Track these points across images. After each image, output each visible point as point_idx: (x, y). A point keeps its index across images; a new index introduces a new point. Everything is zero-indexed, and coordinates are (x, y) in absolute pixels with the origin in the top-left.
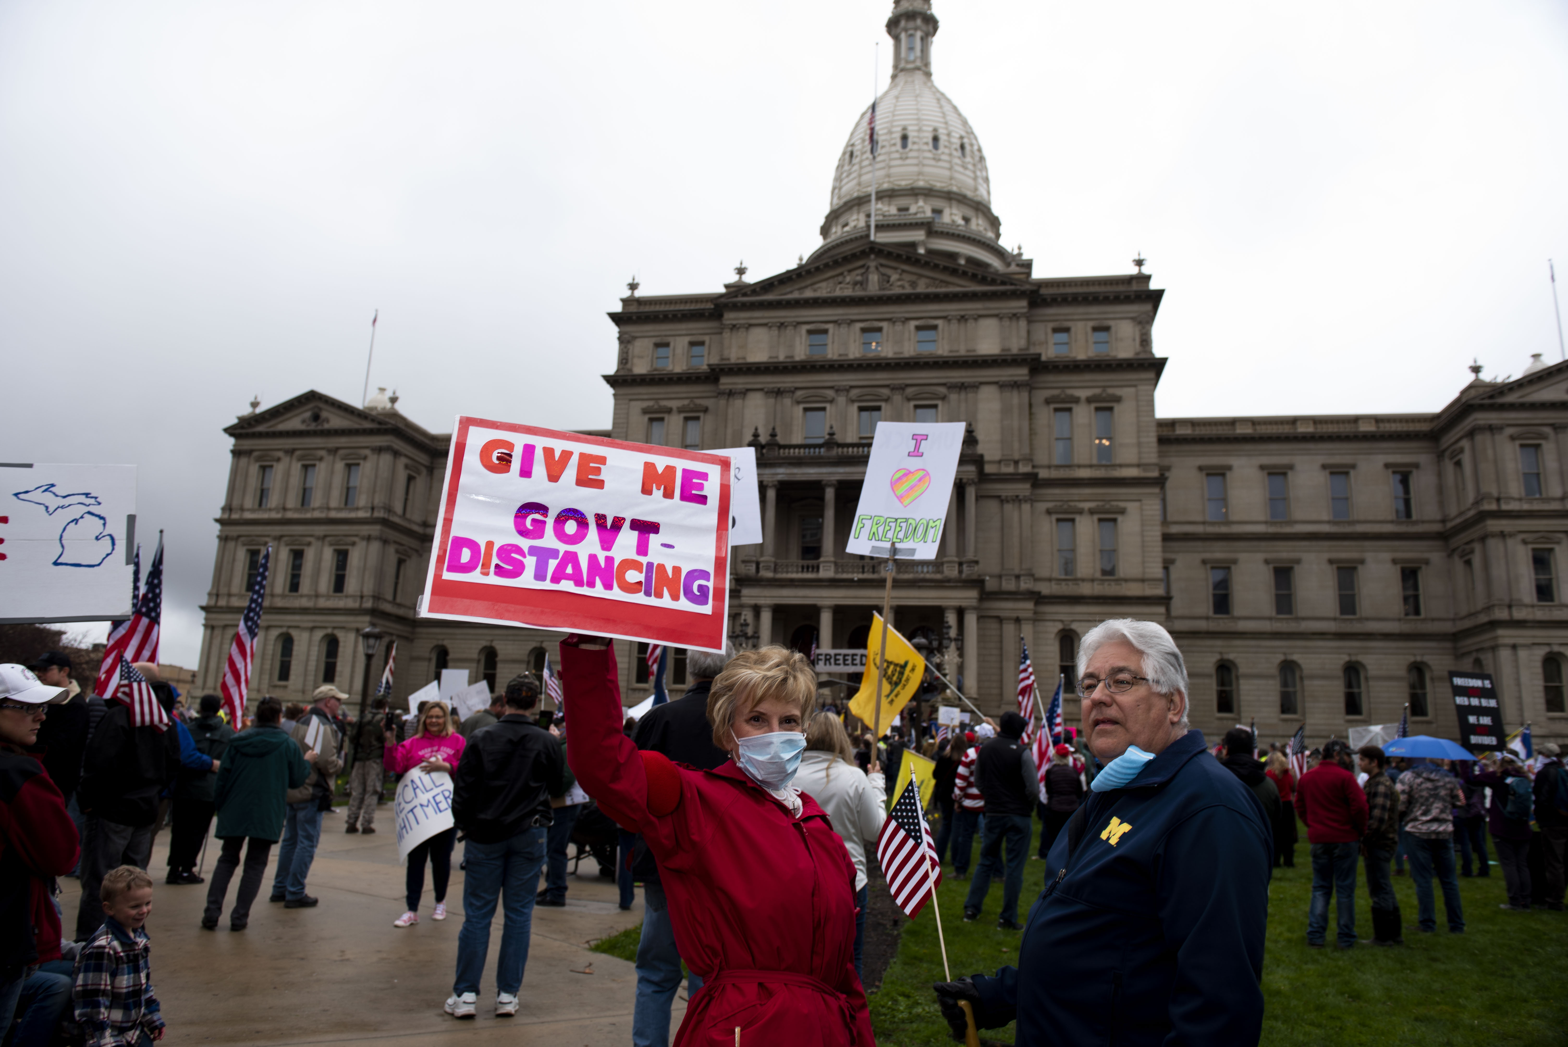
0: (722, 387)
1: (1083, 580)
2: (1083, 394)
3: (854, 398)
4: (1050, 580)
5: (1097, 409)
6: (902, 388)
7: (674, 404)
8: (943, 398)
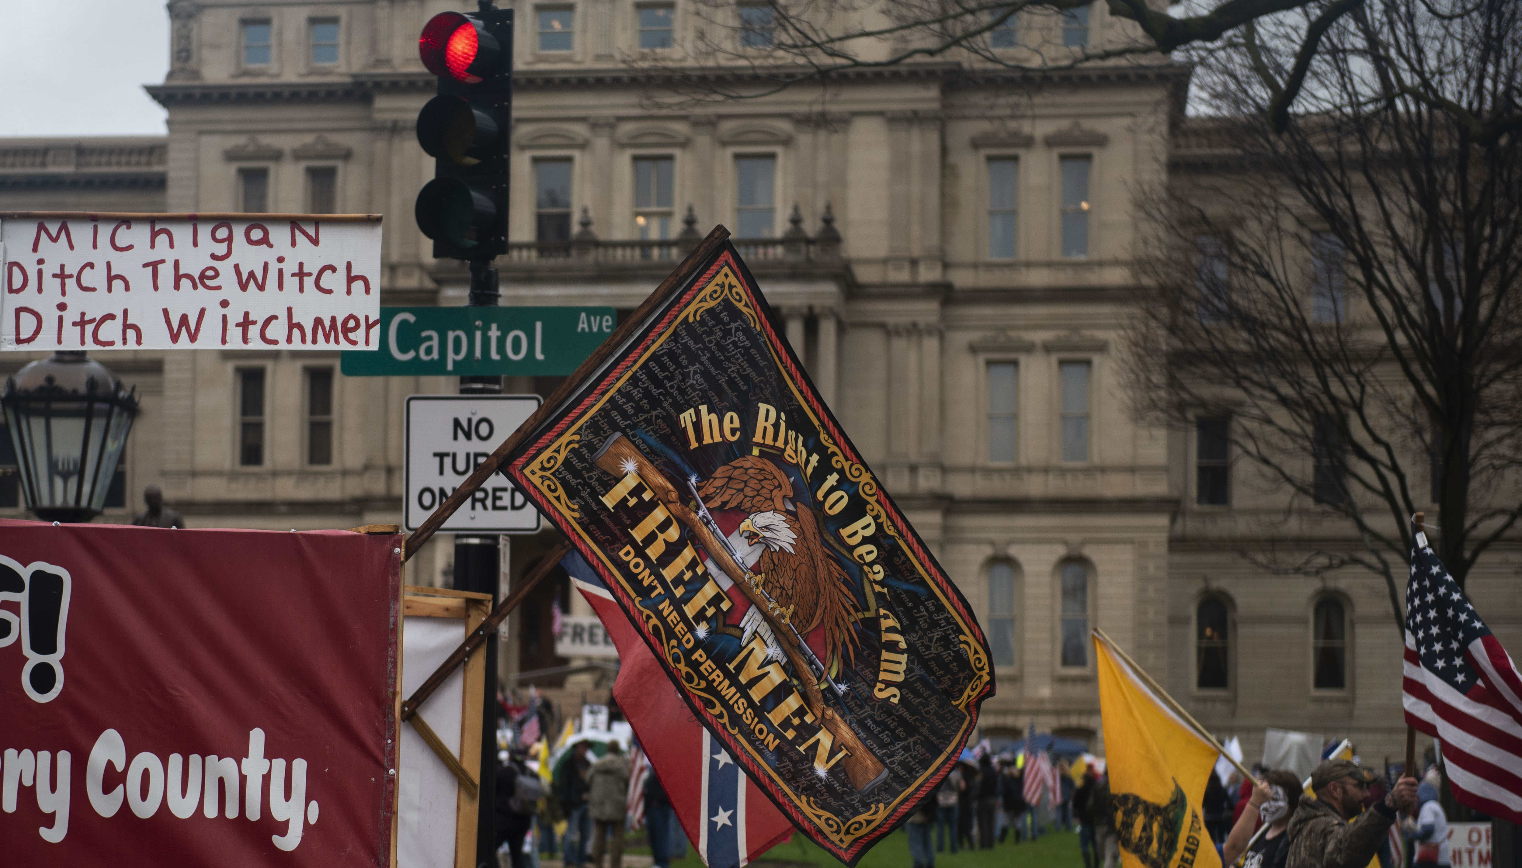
0: (378, 116)
1: (1030, 470)
2: (1042, 129)
3: (624, 141)
4: (972, 470)
5: (1063, 158)
6: (710, 123)
7: (286, 142)
8: (787, 142)
